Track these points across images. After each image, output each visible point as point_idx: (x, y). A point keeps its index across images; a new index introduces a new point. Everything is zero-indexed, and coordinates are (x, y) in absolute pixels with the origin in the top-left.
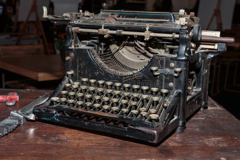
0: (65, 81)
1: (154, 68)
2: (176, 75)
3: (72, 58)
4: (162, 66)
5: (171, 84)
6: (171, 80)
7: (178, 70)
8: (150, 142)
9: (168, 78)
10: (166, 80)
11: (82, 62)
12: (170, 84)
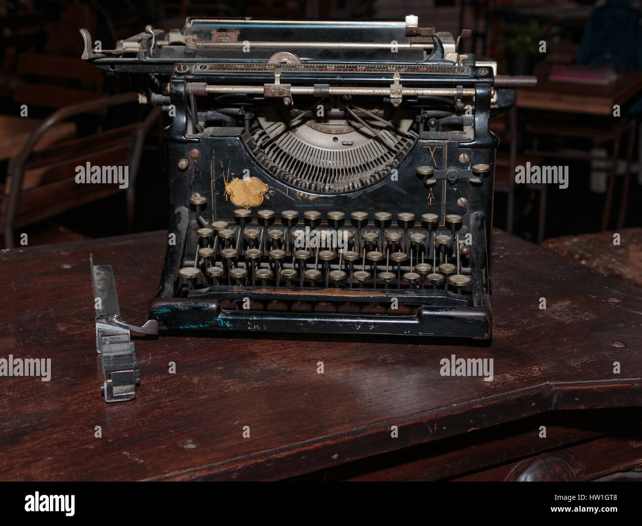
0: (182, 222)
1: (425, 170)
2: (477, 180)
3: (196, 161)
4: (440, 163)
5: (462, 201)
6: (461, 192)
7: (482, 167)
8: (477, 338)
9: (455, 189)
10: (449, 193)
11: (225, 168)
12: (459, 200)
